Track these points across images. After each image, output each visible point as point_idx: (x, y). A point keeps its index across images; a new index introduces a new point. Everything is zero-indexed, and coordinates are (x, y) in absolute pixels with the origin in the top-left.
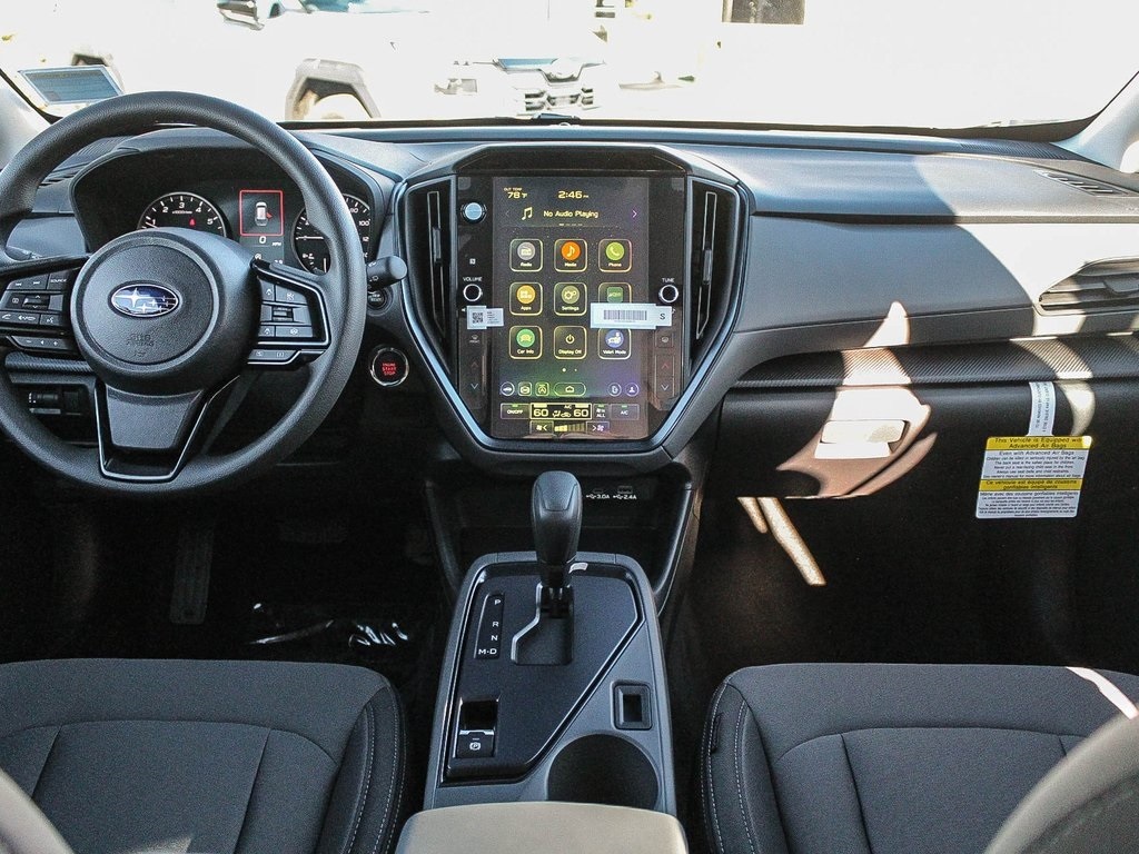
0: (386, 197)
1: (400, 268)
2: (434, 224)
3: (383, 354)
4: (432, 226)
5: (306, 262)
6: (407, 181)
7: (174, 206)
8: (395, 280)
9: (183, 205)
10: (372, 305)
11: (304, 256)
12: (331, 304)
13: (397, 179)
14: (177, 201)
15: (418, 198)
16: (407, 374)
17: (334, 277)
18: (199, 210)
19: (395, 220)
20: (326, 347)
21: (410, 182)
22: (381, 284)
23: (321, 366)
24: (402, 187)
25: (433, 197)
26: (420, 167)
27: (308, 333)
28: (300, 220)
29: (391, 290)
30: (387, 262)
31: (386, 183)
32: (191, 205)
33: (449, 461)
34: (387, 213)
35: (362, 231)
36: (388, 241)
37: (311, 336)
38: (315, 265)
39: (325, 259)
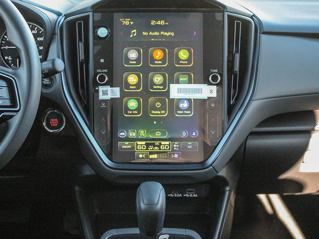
0: (53, 25)
1: (60, 65)
2: (80, 40)
3: (51, 113)
4: (79, 41)
5: (7, 61)
6: (65, 15)
8: (57, 72)
10: (44, 86)
11: (6, 58)
12: (21, 86)
13: (59, 14)
15: (71, 25)
16: (64, 124)
17: (23, 72)
19: (58, 37)
20: (18, 111)
21: (66, 16)
22: (49, 74)
23: (15, 122)
24: (62, 19)
25: (80, 25)
26: (72, 7)
27: (8, 103)
28: (4, 37)
29: (55, 78)
30: (53, 62)
31: (53, 17)
33: (88, 176)
34: (53, 34)
35: (39, 44)
36: (54, 49)
37: (9, 104)
38: (12, 63)
39: (18, 60)
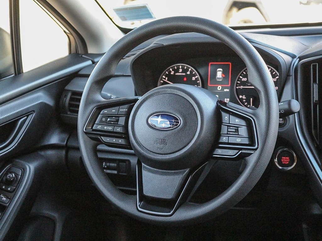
0: (288, 64)
1: (296, 106)
2: (315, 81)
3: (281, 152)
4: (313, 82)
5: (241, 100)
6: (299, 58)
7: (177, 71)
8: (293, 113)
9: (181, 70)
10: (281, 125)
11: (241, 97)
12: (260, 125)
13: (293, 57)
14: (178, 68)
15: (306, 67)
16: (295, 164)
17: (262, 111)
18: (188, 73)
19: (292, 79)
20: (256, 149)
21: (301, 58)
22: (285, 114)
23: (252, 160)
24: (296, 61)
25: (314, 67)
26: (305, 49)
27: (246, 141)
28: (239, 78)
29: (289, 118)
30: (289, 103)
31: (287, 59)
32: (185, 71)
34: (288, 75)
35: (276, 83)
36: (288, 90)
37: (248, 143)
38: (246, 102)
39: (251, 99)
